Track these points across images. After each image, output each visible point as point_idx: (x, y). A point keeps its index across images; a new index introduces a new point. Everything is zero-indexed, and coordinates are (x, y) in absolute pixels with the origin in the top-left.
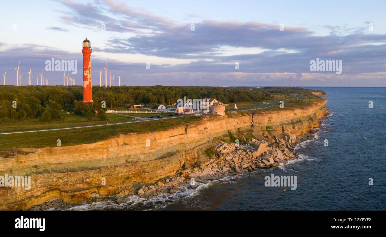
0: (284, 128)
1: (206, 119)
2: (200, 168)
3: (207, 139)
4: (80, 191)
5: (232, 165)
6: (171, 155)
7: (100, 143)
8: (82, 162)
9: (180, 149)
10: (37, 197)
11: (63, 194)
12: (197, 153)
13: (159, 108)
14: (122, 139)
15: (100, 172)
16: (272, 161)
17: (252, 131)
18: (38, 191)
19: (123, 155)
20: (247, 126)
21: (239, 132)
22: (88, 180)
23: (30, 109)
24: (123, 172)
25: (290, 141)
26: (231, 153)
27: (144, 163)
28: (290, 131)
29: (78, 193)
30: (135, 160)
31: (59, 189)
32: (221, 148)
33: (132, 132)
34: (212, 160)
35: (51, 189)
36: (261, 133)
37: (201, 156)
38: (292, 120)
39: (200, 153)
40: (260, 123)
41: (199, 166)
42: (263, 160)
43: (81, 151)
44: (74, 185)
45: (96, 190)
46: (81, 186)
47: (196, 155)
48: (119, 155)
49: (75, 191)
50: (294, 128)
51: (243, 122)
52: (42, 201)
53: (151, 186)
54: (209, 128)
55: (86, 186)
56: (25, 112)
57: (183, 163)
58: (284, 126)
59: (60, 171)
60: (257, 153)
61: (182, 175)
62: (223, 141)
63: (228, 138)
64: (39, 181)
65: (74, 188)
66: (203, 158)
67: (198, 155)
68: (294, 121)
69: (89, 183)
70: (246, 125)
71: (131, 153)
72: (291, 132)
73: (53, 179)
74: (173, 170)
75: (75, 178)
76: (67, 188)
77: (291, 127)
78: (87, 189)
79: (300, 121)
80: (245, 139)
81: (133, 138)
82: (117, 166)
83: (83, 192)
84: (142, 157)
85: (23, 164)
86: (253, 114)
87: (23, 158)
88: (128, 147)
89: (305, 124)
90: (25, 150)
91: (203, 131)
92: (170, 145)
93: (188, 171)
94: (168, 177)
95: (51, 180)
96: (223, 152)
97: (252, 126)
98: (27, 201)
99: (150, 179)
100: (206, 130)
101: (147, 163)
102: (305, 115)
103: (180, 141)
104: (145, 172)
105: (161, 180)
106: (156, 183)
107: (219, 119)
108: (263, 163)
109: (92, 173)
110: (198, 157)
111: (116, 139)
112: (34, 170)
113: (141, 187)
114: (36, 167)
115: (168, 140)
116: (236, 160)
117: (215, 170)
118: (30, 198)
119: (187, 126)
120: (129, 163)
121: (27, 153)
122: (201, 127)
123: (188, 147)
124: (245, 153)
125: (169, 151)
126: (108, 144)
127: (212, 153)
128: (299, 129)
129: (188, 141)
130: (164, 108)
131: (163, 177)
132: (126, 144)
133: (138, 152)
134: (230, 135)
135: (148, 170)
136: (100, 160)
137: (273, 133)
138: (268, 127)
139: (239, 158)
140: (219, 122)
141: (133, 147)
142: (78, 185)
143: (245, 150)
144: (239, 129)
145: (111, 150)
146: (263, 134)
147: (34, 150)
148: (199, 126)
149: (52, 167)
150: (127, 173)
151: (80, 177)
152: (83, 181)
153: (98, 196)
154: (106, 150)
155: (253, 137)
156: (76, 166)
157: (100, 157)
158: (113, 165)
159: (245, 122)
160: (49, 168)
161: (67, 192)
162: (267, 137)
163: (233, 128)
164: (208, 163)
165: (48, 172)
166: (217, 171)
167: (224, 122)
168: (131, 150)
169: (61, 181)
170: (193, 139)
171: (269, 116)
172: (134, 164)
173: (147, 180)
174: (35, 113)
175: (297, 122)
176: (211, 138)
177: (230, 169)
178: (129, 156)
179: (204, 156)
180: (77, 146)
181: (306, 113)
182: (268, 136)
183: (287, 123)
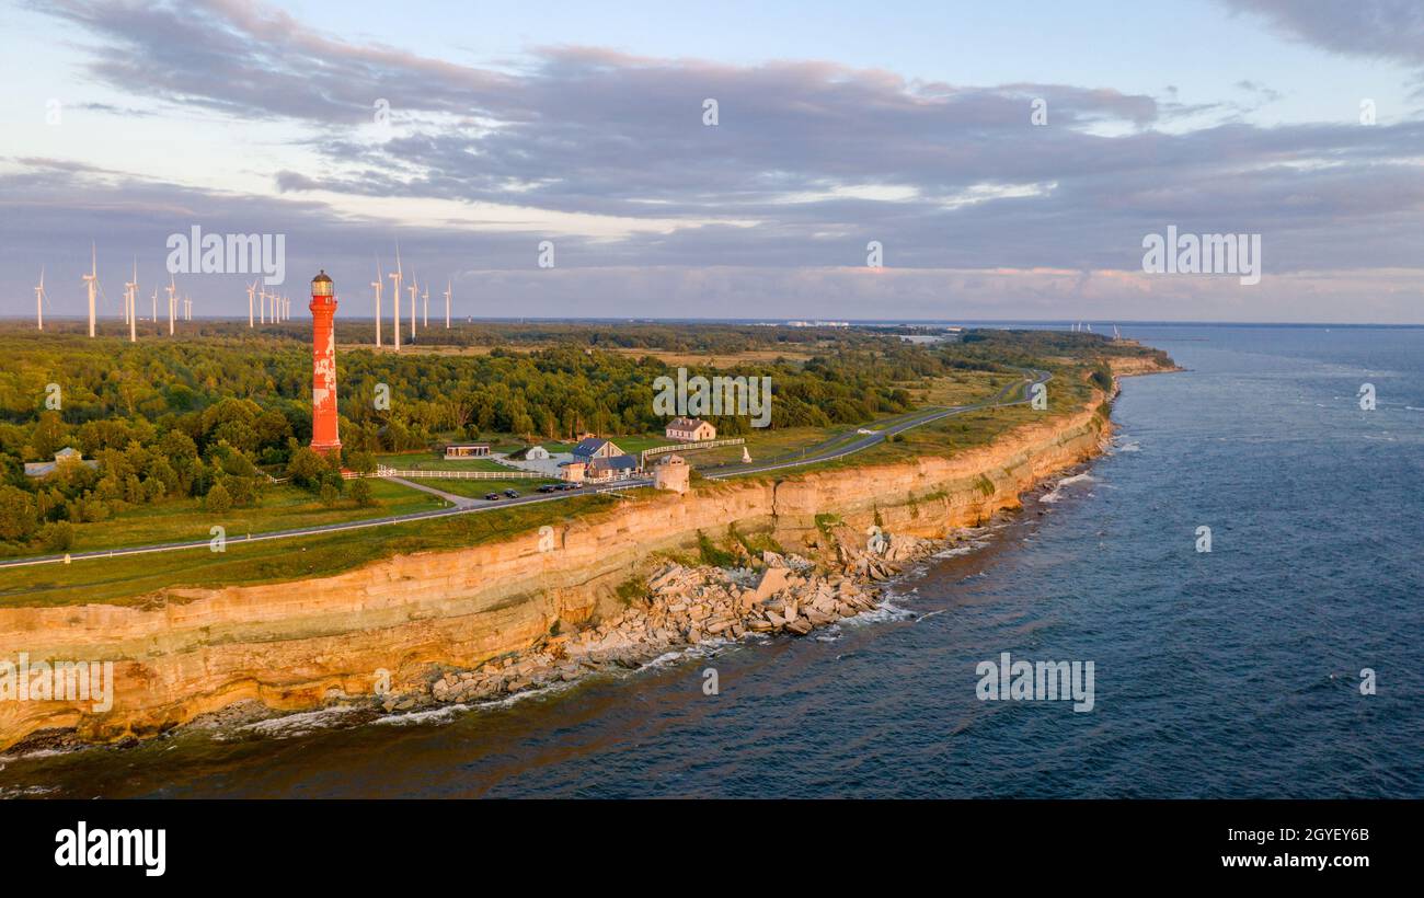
0: (883, 517)
1: (627, 504)
2: (597, 632)
3: (627, 558)
4: (303, 683)
5: (683, 626)
6: (521, 600)
7: (348, 576)
8: (306, 618)
9: (546, 586)
10: (207, 695)
11: (265, 689)
12: (595, 594)
13: (530, 455)
14: (398, 564)
15: (347, 641)
16: (791, 615)
17: (772, 530)
18: (210, 682)
19: (399, 602)
20: (759, 516)
21: (734, 532)
22: (319, 660)
23: (173, 474)
24: (400, 642)
25: (889, 556)
26: (689, 594)
27: (451, 622)
28: (901, 526)
29: (297, 688)
30: (430, 613)
31: (254, 679)
32: (663, 581)
33: (423, 548)
34: (632, 612)
35: (240, 678)
36: (800, 534)
37: (604, 601)
38: (910, 494)
39: (603, 593)
40: (795, 509)
41: (594, 627)
42: (768, 613)
43: (305, 596)
44: (288, 669)
45: (337, 681)
46: (306, 672)
47: (591, 600)
48: (391, 605)
49: (291, 684)
50: (915, 514)
51: (744, 507)
52: (218, 704)
53: (465, 675)
54: (633, 530)
55: (315, 673)
56: (160, 483)
57: (554, 618)
58: (882, 512)
59: (257, 640)
60: (758, 596)
61: (548, 650)
62: (675, 559)
63: (696, 551)
64: (213, 661)
65: (288, 676)
66: (609, 606)
67: (598, 600)
68: (918, 495)
69: (321, 667)
70: (753, 512)
71: (419, 597)
72: (909, 528)
73: (244, 658)
74: (524, 636)
75: (291, 654)
76: (274, 676)
77: (905, 512)
78: (318, 679)
79: (940, 495)
80: (745, 552)
81: (425, 563)
82: (385, 629)
83: (309, 685)
84: (446, 607)
85: (180, 624)
86: (778, 482)
87: (180, 610)
88: (412, 586)
89: (961, 503)
90: (183, 593)
91: (613, 540)
92: (519, 578)
93: (565, 638)
94: (512, 654)
95: (238, 659)
96: (665, 590)
97: (774, 515)
98: (187, 703)
99: (466, 657)
100: (625, 535)
101: (458, 621)
102: (960, 475)
103: (547, 566)
104: (452, 642)
105: (492, 661)
106: (480, 668)
107: (667, 503)
108: (767, 619)
109: (328, 644)
110: (597, 605)
111: (384, 566)
112: (203, 637)
113: (440, 677)
114: (206, 629)
115: (514, 564)
116: (696, 611)
117: (636, 638)
118: (193, 697)
119: (567, 528)
120: (416, 620)
121: (189, 601)
122: (608, 530)
123: (570, 581)
124: (723, 594)
125: (516, 591)
126: (365, 578)
127: (636, 592)
128: (933, 519)
129: (567, 567)
130: (546, 455)
131: (498, 653)
132: (408, 578)
133: (437, 595)
134: (703, 542)
135: (458, 636)
136: (346, 614)
137: (839, 533)
138: (820, 518)
139: (704, 608)
140: (668, 511)
141: (425, 584)
142: (297, 671)
143: (727, 586)
144: (732, 525)
145: (372, 591)
146: (805, 538)
147: (204, 592)
148: (601, 527)
149: (242, 629)
150: (411, 644)
151: (303, 653)
152: (308, 661)
153: (342, 694)
154: (360, 593)
155: (774, 546)
156: (294, 629)
157: (348, 607)
158: (376, 625)
159: (752, 507)
160: (235, 633)
161: (273, 685)
162: (815, 546)
163: (711, 524)
164: (620, 620)
165: (232, 640)
166: (642, 640)
167: (682, 508)
168: (419, 591)
169: (260, 661)
170: (581, 559)
171: (830, 485)
172: (428, 622)
173: (458, 661)
174: (188, 486)
175: (929, 498)
176: (642, 555)
177: (677, 634)
178: (415, 605)
179: (612, 600)
180: (295, 584)
181: (964, 470)
182: (819, 544)
183: (893, 501)
